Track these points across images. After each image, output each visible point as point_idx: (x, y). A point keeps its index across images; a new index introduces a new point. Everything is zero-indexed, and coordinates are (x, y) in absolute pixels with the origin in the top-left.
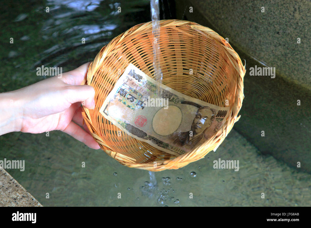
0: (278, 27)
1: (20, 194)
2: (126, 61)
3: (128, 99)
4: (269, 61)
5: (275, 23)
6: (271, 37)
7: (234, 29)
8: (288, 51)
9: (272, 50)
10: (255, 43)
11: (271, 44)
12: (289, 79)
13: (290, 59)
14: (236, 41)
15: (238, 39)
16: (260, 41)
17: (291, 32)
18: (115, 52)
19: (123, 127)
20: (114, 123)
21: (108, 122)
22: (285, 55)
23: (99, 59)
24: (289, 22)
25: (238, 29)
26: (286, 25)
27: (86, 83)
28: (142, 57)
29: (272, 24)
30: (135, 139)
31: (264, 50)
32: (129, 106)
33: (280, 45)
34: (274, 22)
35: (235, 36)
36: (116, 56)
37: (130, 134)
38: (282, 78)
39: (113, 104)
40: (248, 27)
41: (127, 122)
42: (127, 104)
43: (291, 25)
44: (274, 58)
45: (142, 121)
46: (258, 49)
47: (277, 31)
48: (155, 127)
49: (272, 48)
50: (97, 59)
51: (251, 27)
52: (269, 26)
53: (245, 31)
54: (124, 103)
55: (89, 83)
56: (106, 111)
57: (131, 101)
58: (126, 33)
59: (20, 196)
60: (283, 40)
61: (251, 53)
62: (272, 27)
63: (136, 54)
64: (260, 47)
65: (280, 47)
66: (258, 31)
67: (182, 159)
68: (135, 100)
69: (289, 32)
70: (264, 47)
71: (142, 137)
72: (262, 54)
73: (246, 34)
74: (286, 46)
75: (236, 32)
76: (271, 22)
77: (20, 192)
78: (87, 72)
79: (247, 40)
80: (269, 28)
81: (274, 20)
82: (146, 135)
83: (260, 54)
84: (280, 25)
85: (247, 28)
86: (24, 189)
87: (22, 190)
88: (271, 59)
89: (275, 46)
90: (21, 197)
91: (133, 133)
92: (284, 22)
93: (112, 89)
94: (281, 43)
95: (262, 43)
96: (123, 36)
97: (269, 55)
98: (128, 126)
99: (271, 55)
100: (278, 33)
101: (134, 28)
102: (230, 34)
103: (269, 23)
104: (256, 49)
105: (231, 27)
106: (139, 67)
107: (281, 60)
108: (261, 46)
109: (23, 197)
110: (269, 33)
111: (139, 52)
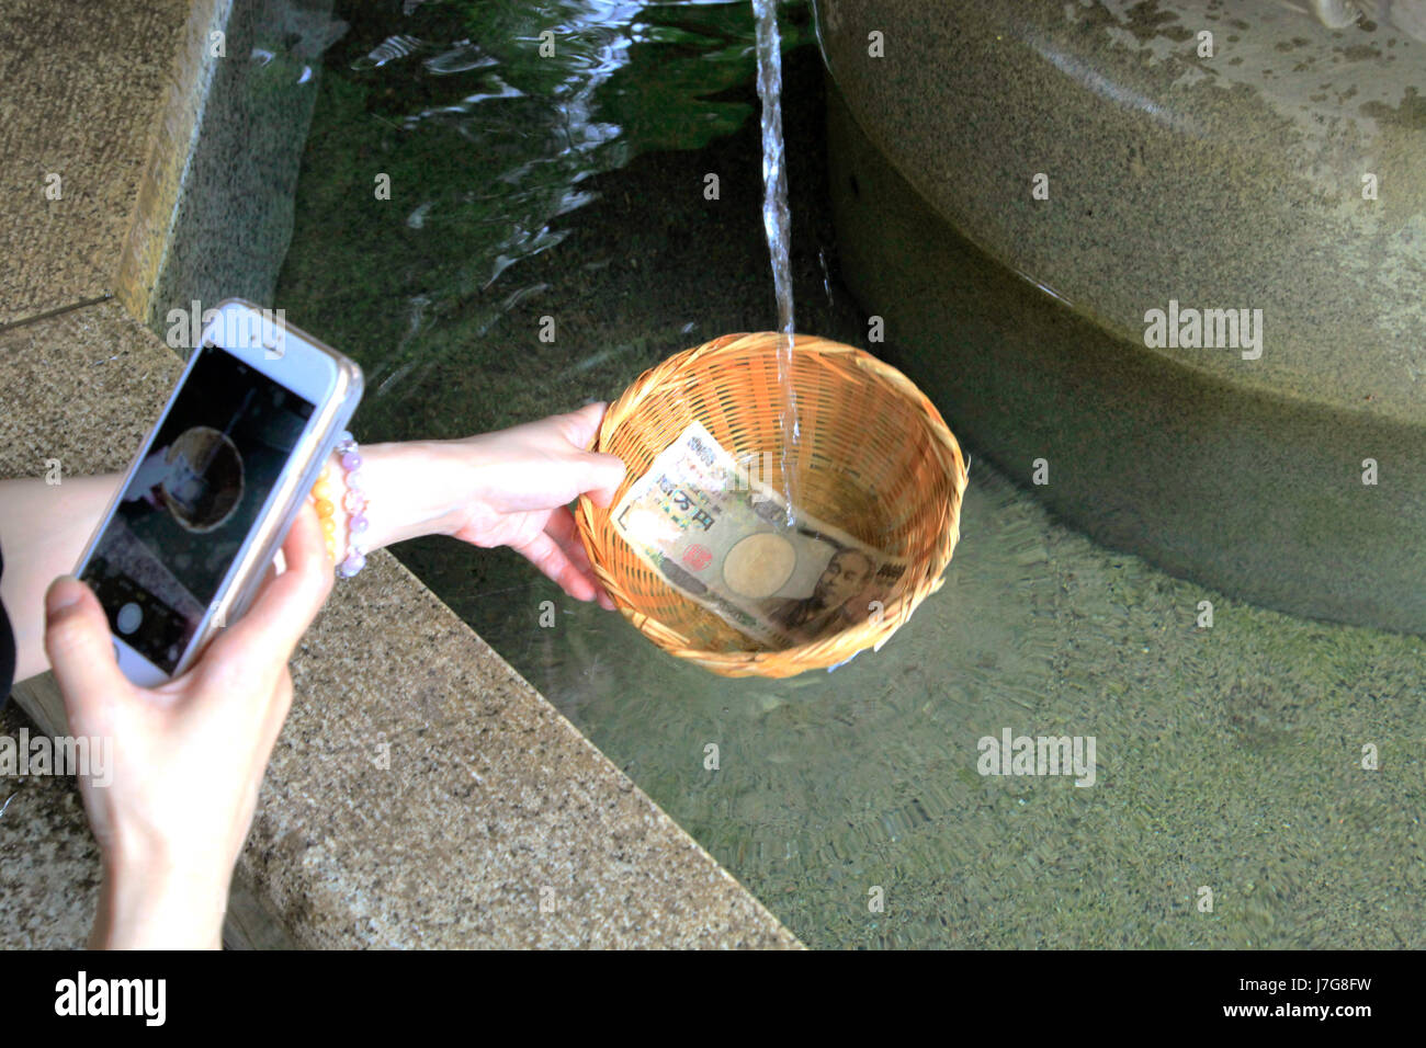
0: (1088, 199)
1: (444, 626)
2: (688, 413)
3: (676, 501)
4: (1068, 285)
5: (1082, 189)
6: (1072, 225)
7: (978, 206)
8: (1115, 260)
9: (1075, 259)
10: (1031, 240)
11: (1072, 242)
12: (1117, 331)
13: (1122, 279)
14: (984, 235)
15: (989, 231)
16: (1044, 236)
17: (1122, 209)
18: (669, 386)
19: (656, 563)
20: (639, 553)
21: (625, 546)
22: (1108, 271)
23: (633, 394)
24: (1117, 184)
25: (987, 206)
26: (1110, 193)
27: (596, 447)
28: (726, 411)
29: (1073, 191)
30: (680, 596)
31: (1055, 257)
32: (675, 519)
33: (1095, 243)
34: (1079, 185)
35: (981, 224)
36: (669, 397)
37: (668, 582)
38: (1101, 328)
39: (640, 507)
40: (1014, 200)
41: (666, 555)
42: (671, 513)
43: (1122, 192)
44: (1080, 279)
45: (700, 556)
46: (1039, 257)
47: (1087, 207)
48: (729, 575)
49: (1075, 251)
50: (628, 396)
51: (1020, 199)
52: (1067, 196)
53: (1006, 212)
54: (667, 510)
55: (603, 448)
56: (623, 520)
57: (683, 509)
58: (703, 349)
59: (444, 631)
60: (1102, 230)
61: (1021, 265)
62: (1075, 199)
63: (713, 401)
64: (1044, 251)
65: (1094, 249)
66: (1038, 209)
67: (801, 655)
68: (691, 507)
69: (1118, 208)
70: (1053, 250)
71: (695, 592)
72: (1051, 269)
73: (1007, 216)
74: (1111, 246)
75: (983, 214)
76: (1072, 184)
77: (444, 622)
78: (603, 421)
79: (1012, 235)
80: (1066, 202)
81: (1079, 180)
82: (706, 590)
83: (1043, 267)
84: (1094, 193)
85: (1011, 203)
86: (454, 615)
87: (449, 616)
88: (1072, 282)
89: (1083, 247)
90: (446, 634)
91: (675, 581)
92: (1104, 186)
93: (644, 473)
94: (1097, 238)
95: (1048, 240)
96: (695, 356)
97: (1067, 271)
98: (666, 564)
99: (1073, 270)
100: (1090, 213)
101: (722, 339)
102: (967, 220)
103: (1068, 188)
104: (1034, 256)
105: (971, 200)
106: (713, 433)
107: (1097, 283)
108: (1046, 247)
109: (451, 633)
110: (1066, 213)
111: (721, 399)
